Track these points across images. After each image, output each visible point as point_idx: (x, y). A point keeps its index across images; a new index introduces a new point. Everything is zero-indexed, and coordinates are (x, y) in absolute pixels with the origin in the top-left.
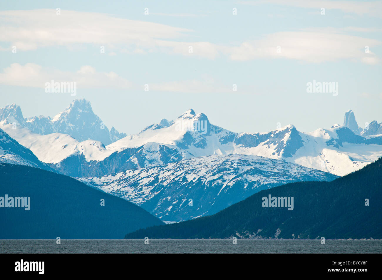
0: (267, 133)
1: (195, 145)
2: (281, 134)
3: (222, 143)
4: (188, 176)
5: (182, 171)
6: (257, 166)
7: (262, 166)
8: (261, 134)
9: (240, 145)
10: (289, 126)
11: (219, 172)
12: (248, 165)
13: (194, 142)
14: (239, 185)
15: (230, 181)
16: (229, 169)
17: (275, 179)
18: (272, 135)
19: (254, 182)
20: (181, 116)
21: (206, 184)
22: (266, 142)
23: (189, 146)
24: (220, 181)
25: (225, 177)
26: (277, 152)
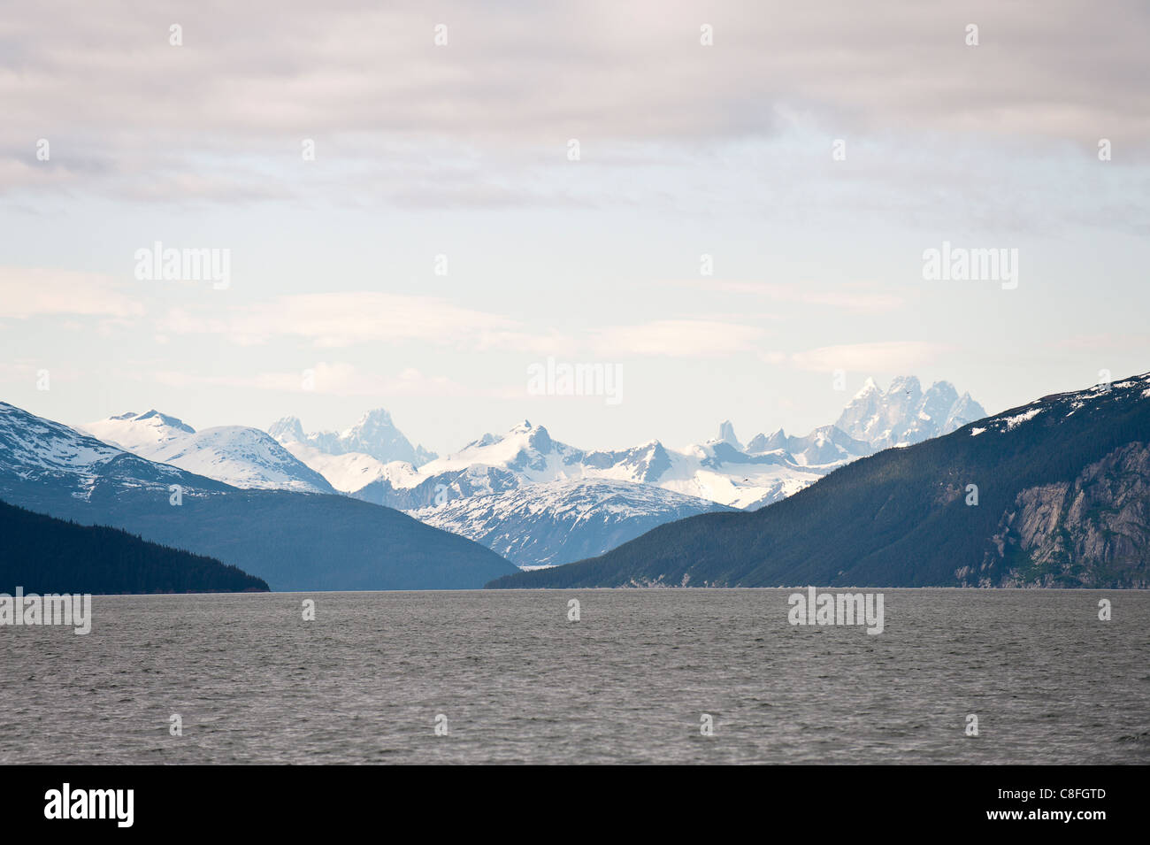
0: (625, 450)
1: (531, 467)
2: (643, 452)
3: (567, 464)
4: (531, 507)
5: (524, 501)
6: (621, 492)
7: (627, 493)
8: (616, 452)
9: (589, 466)
10: (653, 442)
11: (571, 501)
12: (609, 492)
13: (530, 463)
14: (597, 518)
15: (585, 512)
16: (584, 498)
17: (644, 510)
18: (631, 454)
19: (618, 514)
20: (513, 430)
21: (555, 516)
22: (623, 462)
23: (524, 468)
24: (573, 513)
25: (579, 508)
26: (638, 475)
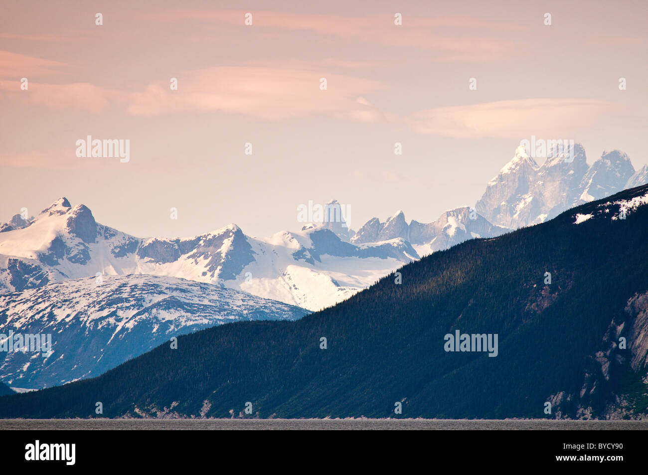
0: (193, 238)
1: (70, 259)
2: (217, 241)
3: (117, 255)
4: (56, 312)
5: (47, 304)
6: (175, 294)
7: (183, 295)
8: (182, 240)
9: (146, 259)
10: (230, 227)
11: (109, 304)
12: (160, 293)
13: (68, 254)
14: (143, 327)
15: (128, 319)
16: (127, 300)
17: (205, 317)
18: (201, 242)
19: (170, 322)
20: (47, 210)
21: (88, 325)
22: (191, 253)
23: (60, 261)
24: (112, 320)
25: (120, 313)
26: (210, 270)
